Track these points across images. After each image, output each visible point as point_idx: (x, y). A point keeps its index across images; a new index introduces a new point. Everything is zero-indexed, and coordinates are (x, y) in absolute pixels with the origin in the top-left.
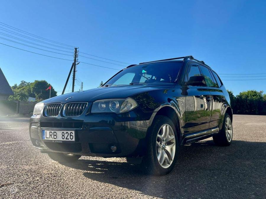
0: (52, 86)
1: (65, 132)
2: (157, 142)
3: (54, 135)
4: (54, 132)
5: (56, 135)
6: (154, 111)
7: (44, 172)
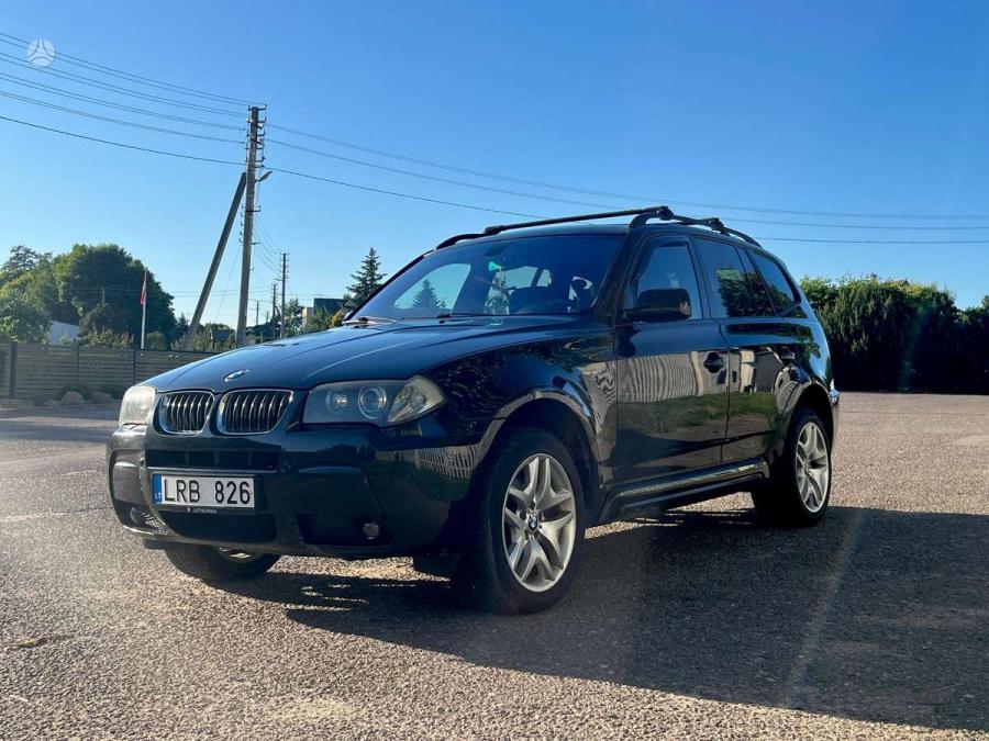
0: (151, 270)
1: (225, 481)
2: (506, 510)
3: (191, 491)
4: (191, 482)
5: (197, 491)
6: (497, 416)
7: (157, 607)
